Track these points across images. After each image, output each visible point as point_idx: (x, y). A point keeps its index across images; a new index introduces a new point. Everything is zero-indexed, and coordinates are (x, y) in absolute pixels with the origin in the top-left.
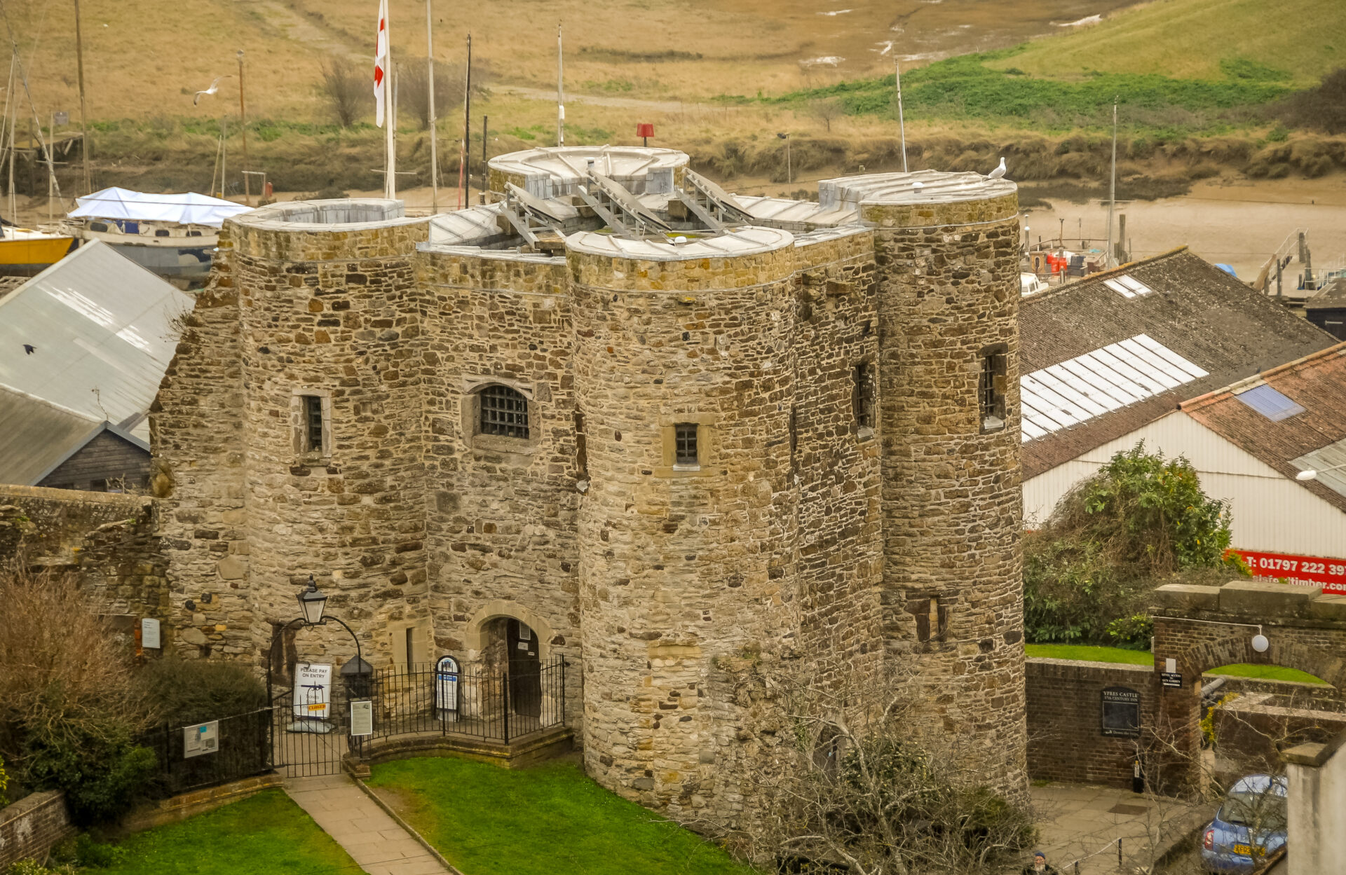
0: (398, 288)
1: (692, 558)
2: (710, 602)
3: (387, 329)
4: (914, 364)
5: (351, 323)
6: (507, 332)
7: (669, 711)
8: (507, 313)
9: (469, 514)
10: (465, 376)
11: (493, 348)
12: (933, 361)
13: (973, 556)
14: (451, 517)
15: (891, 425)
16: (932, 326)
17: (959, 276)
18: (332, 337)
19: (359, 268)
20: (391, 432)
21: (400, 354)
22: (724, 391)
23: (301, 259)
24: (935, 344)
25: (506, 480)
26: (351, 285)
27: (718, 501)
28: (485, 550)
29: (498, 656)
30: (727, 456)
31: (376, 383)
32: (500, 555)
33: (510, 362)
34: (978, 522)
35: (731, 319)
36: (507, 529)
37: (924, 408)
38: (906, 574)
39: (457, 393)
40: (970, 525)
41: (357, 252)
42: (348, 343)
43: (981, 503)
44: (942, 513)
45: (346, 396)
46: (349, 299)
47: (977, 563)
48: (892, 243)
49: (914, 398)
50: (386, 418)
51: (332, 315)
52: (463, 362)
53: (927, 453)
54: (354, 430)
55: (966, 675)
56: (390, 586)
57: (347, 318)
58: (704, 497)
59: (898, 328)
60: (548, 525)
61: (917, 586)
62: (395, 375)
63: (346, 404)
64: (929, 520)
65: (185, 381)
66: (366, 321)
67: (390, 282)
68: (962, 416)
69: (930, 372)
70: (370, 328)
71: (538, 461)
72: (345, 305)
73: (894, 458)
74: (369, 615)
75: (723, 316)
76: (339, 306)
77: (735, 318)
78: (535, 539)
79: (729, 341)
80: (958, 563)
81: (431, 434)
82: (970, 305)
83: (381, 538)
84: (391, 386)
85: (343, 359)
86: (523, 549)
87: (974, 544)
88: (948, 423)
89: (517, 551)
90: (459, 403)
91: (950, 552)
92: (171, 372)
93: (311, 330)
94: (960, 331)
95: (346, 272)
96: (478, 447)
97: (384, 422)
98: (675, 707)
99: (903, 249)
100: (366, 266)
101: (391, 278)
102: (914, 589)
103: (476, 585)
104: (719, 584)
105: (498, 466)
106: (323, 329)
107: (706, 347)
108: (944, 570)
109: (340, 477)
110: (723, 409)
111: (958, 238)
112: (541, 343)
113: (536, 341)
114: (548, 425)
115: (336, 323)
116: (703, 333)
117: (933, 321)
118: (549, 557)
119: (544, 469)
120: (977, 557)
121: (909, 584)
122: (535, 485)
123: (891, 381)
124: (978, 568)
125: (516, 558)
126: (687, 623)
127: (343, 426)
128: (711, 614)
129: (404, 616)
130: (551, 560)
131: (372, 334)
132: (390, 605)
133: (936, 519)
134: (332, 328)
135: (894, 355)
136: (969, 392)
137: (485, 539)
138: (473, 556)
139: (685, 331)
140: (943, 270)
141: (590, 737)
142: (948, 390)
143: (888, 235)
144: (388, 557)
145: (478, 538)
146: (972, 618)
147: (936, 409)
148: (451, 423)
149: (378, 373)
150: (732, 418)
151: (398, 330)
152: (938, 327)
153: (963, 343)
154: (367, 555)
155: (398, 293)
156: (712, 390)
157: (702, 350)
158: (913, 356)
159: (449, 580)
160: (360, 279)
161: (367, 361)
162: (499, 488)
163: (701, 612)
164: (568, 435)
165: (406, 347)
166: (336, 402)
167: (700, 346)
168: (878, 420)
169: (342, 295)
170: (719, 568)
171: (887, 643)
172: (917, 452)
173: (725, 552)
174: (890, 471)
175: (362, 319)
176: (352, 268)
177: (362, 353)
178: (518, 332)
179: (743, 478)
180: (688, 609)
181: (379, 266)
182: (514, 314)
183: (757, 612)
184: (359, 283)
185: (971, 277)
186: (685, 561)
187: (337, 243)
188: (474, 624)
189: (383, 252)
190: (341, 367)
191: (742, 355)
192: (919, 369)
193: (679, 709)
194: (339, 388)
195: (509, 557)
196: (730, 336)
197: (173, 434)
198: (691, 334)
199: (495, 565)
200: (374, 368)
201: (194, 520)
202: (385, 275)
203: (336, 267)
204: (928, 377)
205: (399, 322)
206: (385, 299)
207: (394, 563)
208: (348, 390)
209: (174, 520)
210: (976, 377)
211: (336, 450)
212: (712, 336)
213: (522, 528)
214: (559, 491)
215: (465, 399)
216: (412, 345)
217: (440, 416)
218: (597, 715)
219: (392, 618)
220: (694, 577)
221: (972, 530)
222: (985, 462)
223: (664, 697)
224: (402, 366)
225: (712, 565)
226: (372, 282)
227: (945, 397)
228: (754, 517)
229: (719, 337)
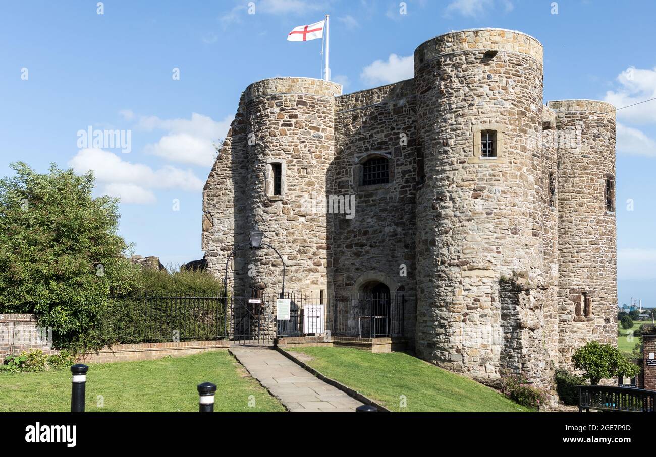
0: (324, 113)
1: (490, 214)
2: (500, 241)
3: (317, 132)
4: (574, 177)
5: (298, 125)
6: (379, 124)
7: (473, 311)
8: (379, 114)
9: (355, 228)
10: (356, 155)
11: (371, 136)
12: (584, 176)
13: (601, 275)
14: (346, 231)
15: (563, 207)
16: (584, 159)
17: (596, 137)
18: (288, 132)
19: (304, 98)
20: (317, 185)
21: (323, 147)
22: (511, 114)
23: (274, 92)
24: (585, 168)
25: (375, 205)
26: (299, 106)
27: (506, 180)
28: (362, 246)
29: (367, 306)
30: (512, 153)
31: (310, 158)
32: (371, 246)
33: (380, 141)
34: (603, 258)
35: (516, 71)
36: (375, 232)
37: (580, 199)
38: (570, 281)
39: (352, 165)
40: (600, 259)
41: (303, 90)
42: (296, 136)
43: (605, 249)
44: (588, 252)
45: (294, 163)
46: (298, 113)
47: (604, 278)
48: (564, 119)
49: (574, 194)
50: (314, 178)
51: (289, 121)
52: (355, 148)
53: (581, 221)
54: (297, 181)
55: (598, 334)
56: (313, 266)
57: (297, 123)
58: (498, 176)
59: (567, 160)
60: (397, 224)
61: (576, 287)
62: (320, 157)
63: (293, 167)
64: (582, 254)
65: (219, 173)
66: (306, 125)
67: (320, 108)
68: (597, 205)
69: (583, 181)
70: (308, 130)
71: (393, 191)
72: (296, 117)
73: (564, 223)
74: (300, 280)
75: (512, 68)
76: (291, 117)
77: (517, 71)
78: (390, 234)
79: (514, 84)
80: (595, 277)
81: (337, 190)
82: (601, 152)
83: (308, 240)
84: (318, 162)
85: (293, 144)
86: (383, 241)
87: (602, 269)
88: (591, 207)
89: (380, 242)
90: (352, 170)
91: (592, 271)
92: (214, 169)
93: (277, 129)
94: (596, 163)
95: (297, 99)
96: (361, 191)
97: (314, 180)
98: (477, 308)
99: (570, 121)
100: (308, 97)
101: (320, 106)
102: (573, 289)
103: (358, 265)
104: (506, 231)
105: (371, 199)
106: (283, 128)
107: (501, 85)
108: (588, 280)
109: (289, 206)
110: (511, 124)
111: (596, 118)
112: (397, 125)
113: (394, 125)
114: (400, 169)
115: (290, 125)
116: (500, 76)
117: (584, 156)
118: (397, 242)
119: (396, 195)
120: (603, 276)
121: (572, 287)
122: (391, 204)
123: (563, 186)
124: (604, 281)
125: (379, 246)
126: (486, 254)
127: (291, 179)
128: (500, 250)
129: (319, 283)
130: (399, 244)
131: (310, 133)
132: (312, 276)
133: (585, 254)
134: (288, 128)
135: (564, 173)
136: (600, 193)
137: (363, 239)
138: (356, 249)
139: (489, 73)
140: (588, 132)
141: (420, 334)
142: (591, 191)
143: (562, 115)
144: (312, 251)
145: (359, 240)
146: (601, 306)
147: (585, 200)
148: (348, 182)
149: (311, 154)
150: (515, 130)
151: (323, 134)
152: (586, 160)
153: (598, 169)
154: (302, 248)
155: (324, 115)
156: (504, 111)
157: (498, 86)
158: (574, 173)
159: (344, 265)
160: (304, 104)
161: (305, 146)
162: (372, 210)
163: (494, 248)
164: (411, 172)
165: (327, 144)
166: (288, 166)
167: (497, 84)
168: (557, 205)
169: (294, 111)
170: (506, 221)
171: (560, 316)
172: (576, 220)
173: (510, 212)
174: (562, 230)
175: (304, 124)
176: (300, 97)
177: (303, 142)
178: (385, 122)
179: (521, 169)
180: (487, 246)
181: (314, 99)
182: (383, 114)
183: (526, 253)
184: (304, 105)
185: (601, 138)
186: (486, 216)
187: (293, 84)
188: (356, 286)
189: (317, 92)
190: (291, 148)
191: (521, 95)
192: (578, 179)
193: (479, 309)
194: (290, 159)
195: (376, 246)
196: (515, 81)
197: (213, 200)
198: (492, 75)
199: (367, 252)
200: (309, 150)
201: (221, 242)
202: (317, 104)
203: (292, 96)
204: (581, 184)
205: (323, 130)
206: (316, 116)
207: (315, 254)
208: (295, 160)
209: (211, 242)
210: (603, 187)
211: (288, 191)
212: (504, 79)
213: (382, 229)
214: (404, 204)
215: (355, 167)
216: (330, 144)
217: (342, 179)
218: (425, 319)
219: (313, 282)
220: (491, 226)
221: (601, 262)
222: (607, 229)
223: (470, 302)
224: (323, 153)
225: (502, 219)
226: (310, 106)
227: (589, 194)
228: (526, 194)
229: (509, 80)
